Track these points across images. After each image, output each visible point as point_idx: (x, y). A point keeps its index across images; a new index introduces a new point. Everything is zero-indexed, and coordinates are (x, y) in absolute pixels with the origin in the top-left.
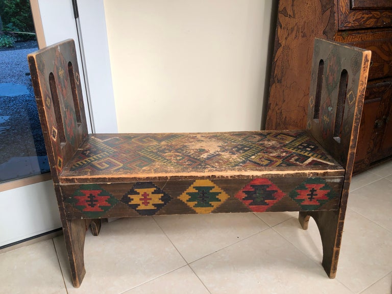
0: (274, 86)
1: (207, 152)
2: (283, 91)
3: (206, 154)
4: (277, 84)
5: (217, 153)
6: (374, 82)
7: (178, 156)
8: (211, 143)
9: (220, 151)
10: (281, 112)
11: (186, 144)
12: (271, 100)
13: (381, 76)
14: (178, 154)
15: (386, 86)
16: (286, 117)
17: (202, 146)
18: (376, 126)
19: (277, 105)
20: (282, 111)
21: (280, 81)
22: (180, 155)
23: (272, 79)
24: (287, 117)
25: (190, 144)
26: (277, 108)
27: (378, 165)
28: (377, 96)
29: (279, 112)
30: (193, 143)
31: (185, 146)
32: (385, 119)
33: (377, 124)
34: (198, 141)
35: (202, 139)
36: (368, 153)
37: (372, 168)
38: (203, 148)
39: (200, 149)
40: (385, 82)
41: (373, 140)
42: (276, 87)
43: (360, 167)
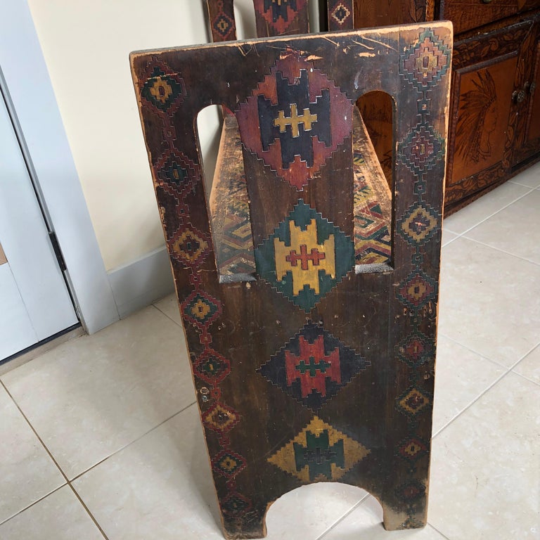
6: (504, 24)
13: (514, 10)
15: (525, 28)
18: (515, 101)
27: (525, 169)
28: (511, 48)
32: (528, 89)
33: (516, 97)
36: (507, 149)
37: (516, 174)
40: (521, 21)
41: (513, 126)
43: (496, 175)
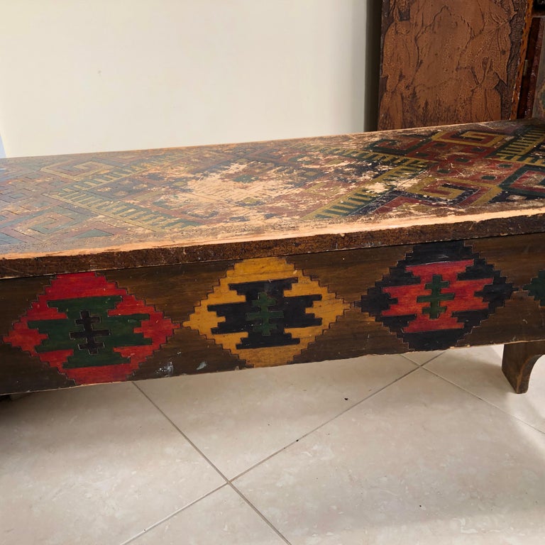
0: (391, 32)
1: (229, 176)
2: (416, 39)
3: (231, 172)
4: (400, 25)
5: (198, 175)
7: (307, 163)
8: (214, 199)
9: (188, 179)
10: (414, 94)
11: (297, 191)
12: (387, 68)
14: (311, 167)
16: (427, 103)
17: (246, 188)
19: (401, 76)
20: (417, 90)
21: (405, 16)
22: (304, 166)
23: (384, 16)
24: (430, 101)
25: (285, 192)
26: (402, 86)
29: (407, 93)
30: (274, 195)
31: (297, 185)
34: (258, 203)
35: (241, 212)
38: (240, 184)
39: (251, 181)
42: (397, 32)
